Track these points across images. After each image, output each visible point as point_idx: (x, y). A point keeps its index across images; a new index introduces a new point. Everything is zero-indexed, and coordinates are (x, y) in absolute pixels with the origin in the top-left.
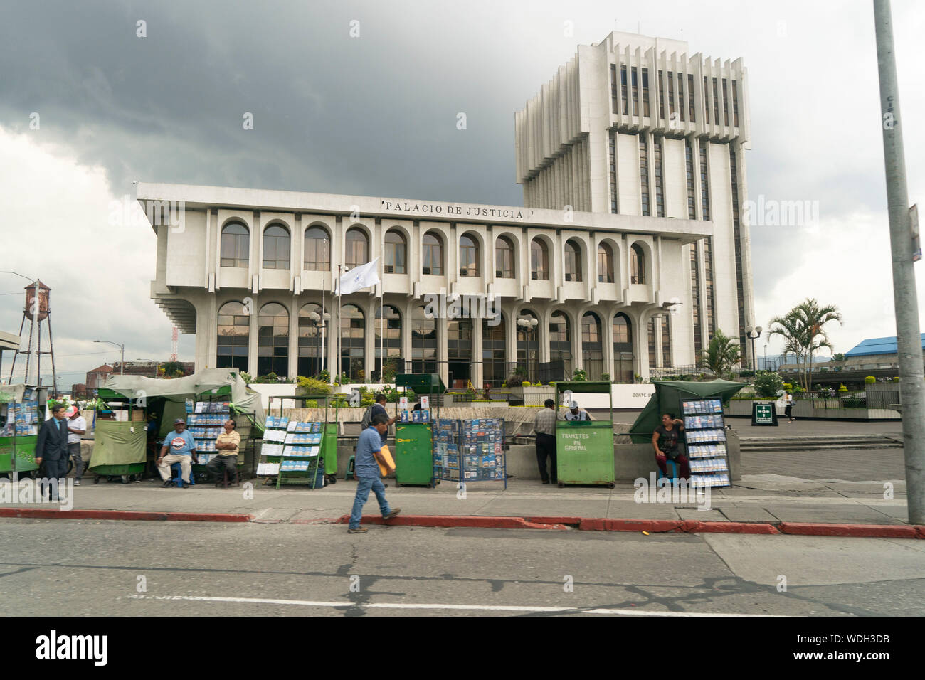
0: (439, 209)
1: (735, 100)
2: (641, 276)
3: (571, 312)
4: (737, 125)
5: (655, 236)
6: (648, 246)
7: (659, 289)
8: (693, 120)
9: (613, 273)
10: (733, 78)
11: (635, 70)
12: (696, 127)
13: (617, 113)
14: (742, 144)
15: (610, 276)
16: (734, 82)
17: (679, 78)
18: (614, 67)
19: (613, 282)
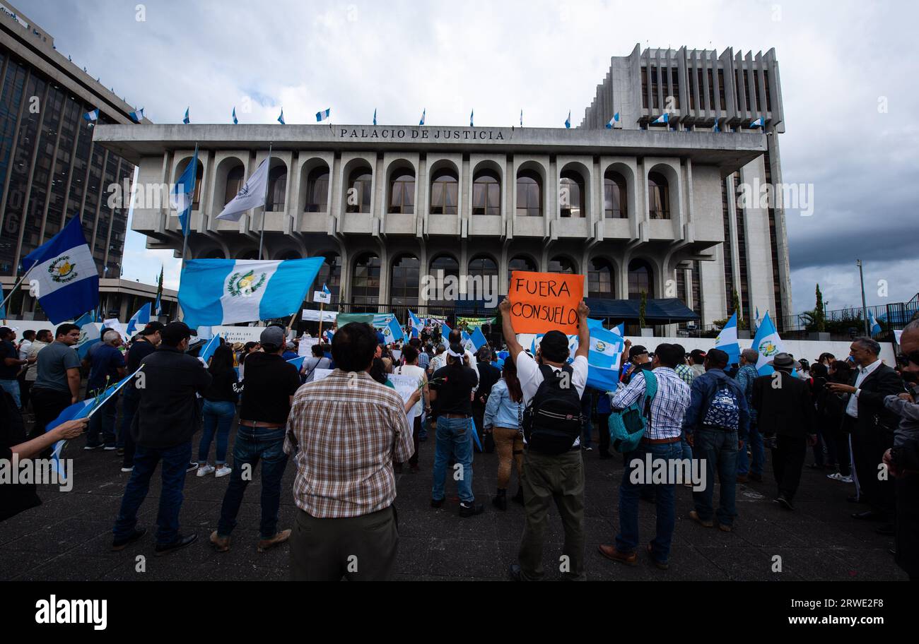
0: (401, 134)
1: (768, 88)
2: (663, 208)
3: (575, 258)
4: (769, 109)
5: (683, 156)
6: (673, 171)
7: (689, 220)
8: (724, 108)
9: (626, 208)
10: (764, 67)
11: (665, 70)
12: (727, 114)
13: (648, 108)
14: (775, 126)
15: (622, 210)
16: (766, 72)
17: (709, 73)
18: (644, 69)
19: (627, 217)
